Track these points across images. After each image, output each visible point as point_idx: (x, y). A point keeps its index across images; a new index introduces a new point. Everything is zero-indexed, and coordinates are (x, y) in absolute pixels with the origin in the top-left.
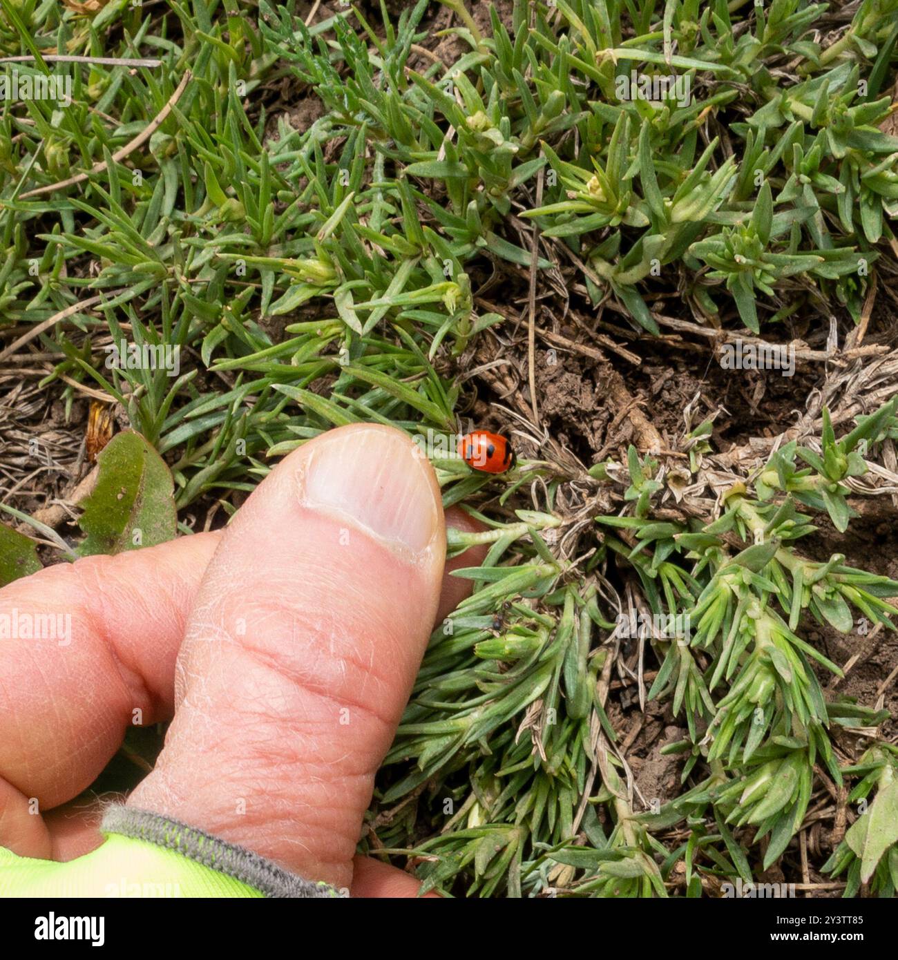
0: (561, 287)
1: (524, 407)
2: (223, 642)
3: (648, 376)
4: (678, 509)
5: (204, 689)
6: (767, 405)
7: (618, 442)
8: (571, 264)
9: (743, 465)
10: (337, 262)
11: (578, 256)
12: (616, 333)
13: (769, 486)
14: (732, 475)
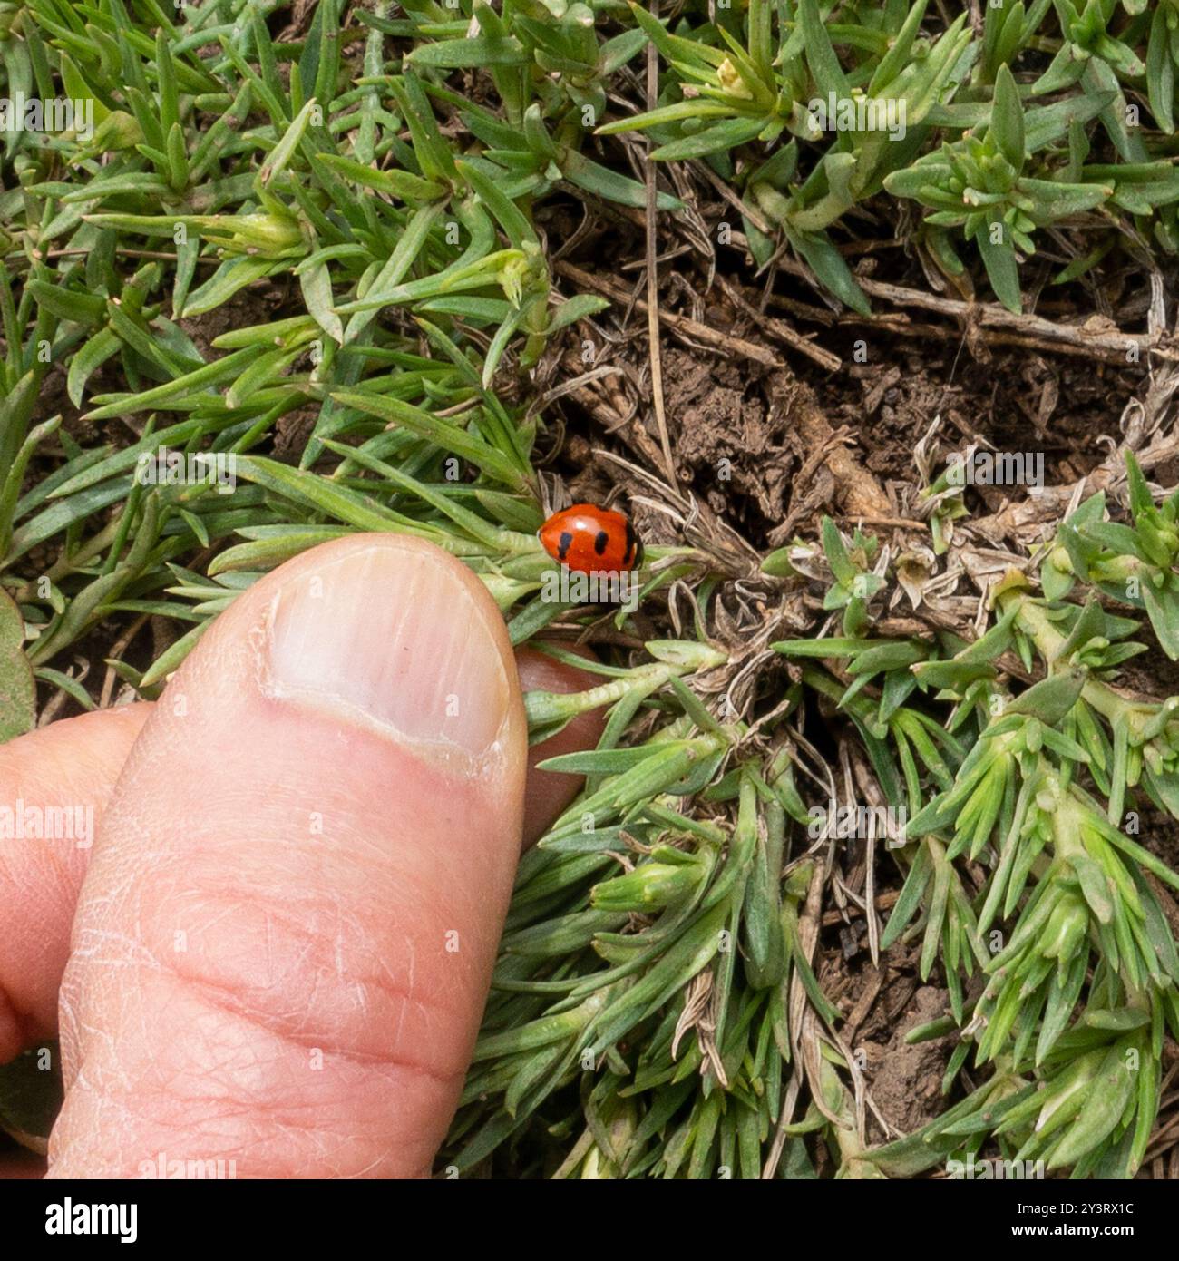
0: (701, 238)
1: (649, 448)
2: (142, 968)
3: (858, 381)
4: (918, 618)
5: (114, 1060)
6: (1064, 423)
7: (811, 508)
8: (717, 198)
9: (1022, 536)
10: (302, 216)
11: (729, 184)
12: (799, 315)
13: (1065, 572)
14: (1007, 554)
